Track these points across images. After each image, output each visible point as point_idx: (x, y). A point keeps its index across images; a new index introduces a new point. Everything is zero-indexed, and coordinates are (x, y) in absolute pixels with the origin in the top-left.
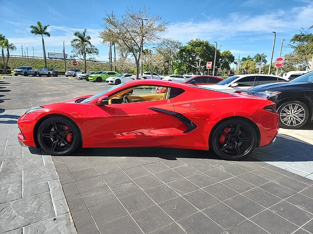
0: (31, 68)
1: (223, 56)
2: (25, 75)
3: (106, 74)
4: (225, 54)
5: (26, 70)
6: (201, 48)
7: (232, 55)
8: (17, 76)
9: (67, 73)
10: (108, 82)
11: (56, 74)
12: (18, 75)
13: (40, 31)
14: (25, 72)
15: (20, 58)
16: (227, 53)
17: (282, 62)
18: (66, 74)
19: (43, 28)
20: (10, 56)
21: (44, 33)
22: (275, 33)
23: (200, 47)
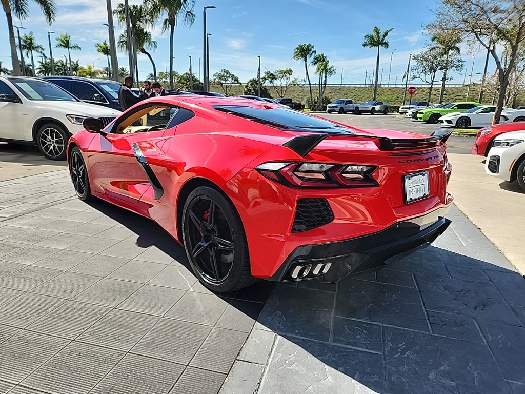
0: (350, 102)
2: (340, 113)
3: (452, 108)
5: (343, 105)
8: (330, 113)
9: (403, 108)
10: (442, 122)
11: (385, 111)
12: (332, 113)
13: (377, 41)
14: (342, 108)
15: (355, 87)
18: (400, 109)
19: (381, 35)
20: (327, 85)
21: (381, 44)
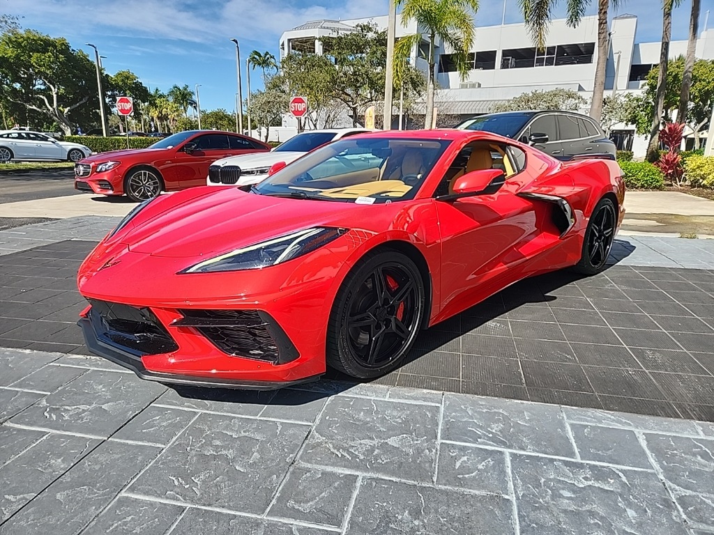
1: (117, 84)
4: (123, 80)
6: (49, 57)
7: (141, 83)
16: (128, 79)
17: (303, 107)
22: (236, 42)
23: (46, 55)
